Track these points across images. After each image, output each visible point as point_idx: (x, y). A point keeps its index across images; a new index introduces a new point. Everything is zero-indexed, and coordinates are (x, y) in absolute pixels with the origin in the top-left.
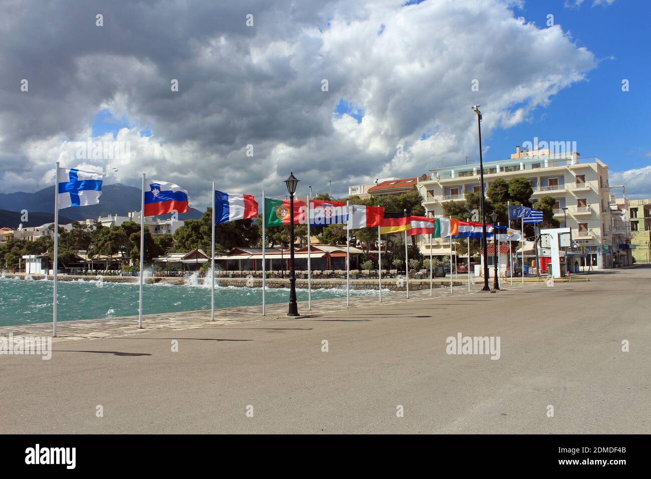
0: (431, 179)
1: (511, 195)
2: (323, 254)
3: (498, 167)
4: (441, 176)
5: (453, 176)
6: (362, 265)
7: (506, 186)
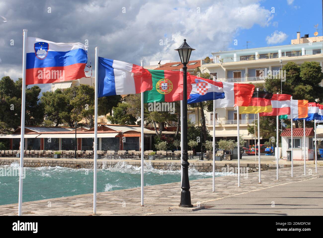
0: (213, 62)
1: (302, 79)
2: (116, 134)
3: (280, 52)
4: (224, 60)
5: (235, 59)
6: (156, 145)
7: (297, 70)
